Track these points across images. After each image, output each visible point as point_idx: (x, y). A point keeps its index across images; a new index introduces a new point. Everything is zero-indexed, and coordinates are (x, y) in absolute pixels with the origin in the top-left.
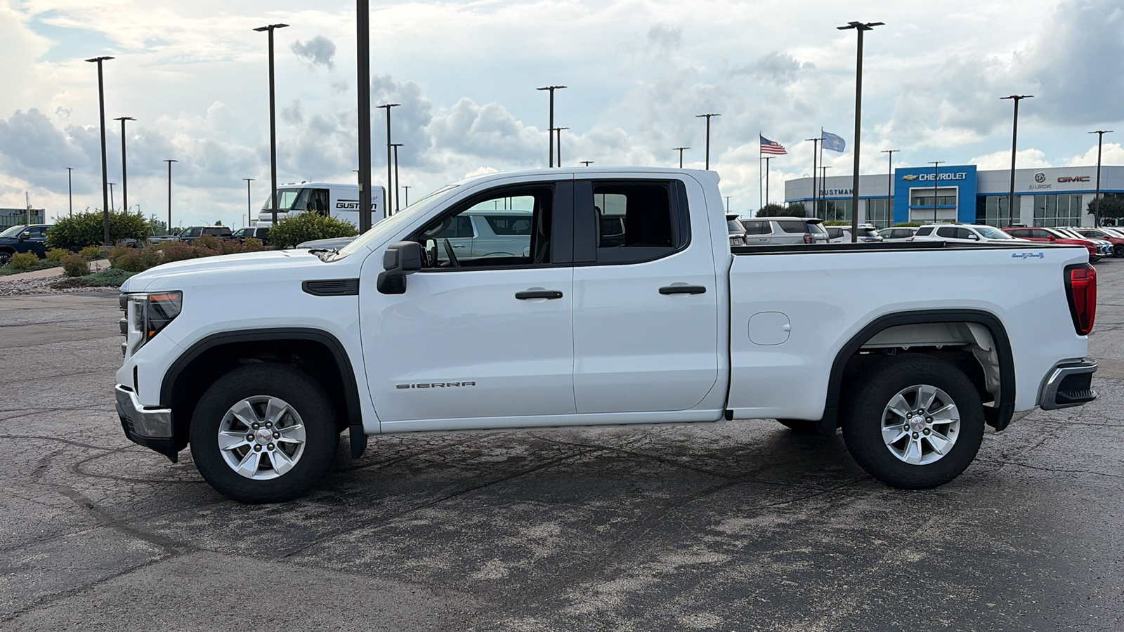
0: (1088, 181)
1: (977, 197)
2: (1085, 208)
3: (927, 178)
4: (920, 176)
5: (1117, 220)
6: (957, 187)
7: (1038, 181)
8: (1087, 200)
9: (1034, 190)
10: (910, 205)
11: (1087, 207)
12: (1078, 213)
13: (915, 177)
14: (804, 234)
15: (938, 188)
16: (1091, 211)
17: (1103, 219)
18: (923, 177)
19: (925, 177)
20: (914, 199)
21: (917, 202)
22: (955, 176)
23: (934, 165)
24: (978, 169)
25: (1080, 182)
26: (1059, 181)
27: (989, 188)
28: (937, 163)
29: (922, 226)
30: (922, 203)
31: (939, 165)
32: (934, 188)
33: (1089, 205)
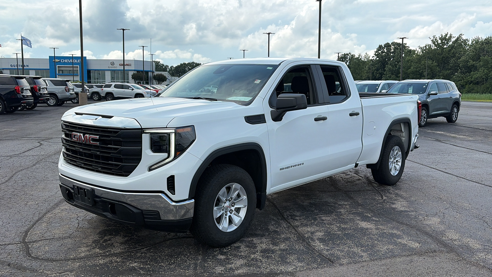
0: (131, 66)
1: (88, 71)
2: (130, 77)
3: (65, 61)
4: (61, 60)
5: (142, 82)
6: (79, 66)
7: (112, 65)
8: (131, 74)
9: (111, 69)
10: (57, 73)
11: (131, 76)
12: (128, 79)
13: (59, 60)
14: (65, 87)
15: (74, 66)
16: (133, 78)
17: (137, 81)
18: (63, 61)
19: (64, 61)
20: (59, 70)
21: (60, 72)
22: (77, 61)
23: (71, 56)
24: (87, 59)
25: (128, 66)
26: (120, 65)
27: (92, 67)
28: (73, 55)
29: (106, 84)
30: (62, 73)
31: (74, 56)
32: (72, 66)
33: (132, 76)
